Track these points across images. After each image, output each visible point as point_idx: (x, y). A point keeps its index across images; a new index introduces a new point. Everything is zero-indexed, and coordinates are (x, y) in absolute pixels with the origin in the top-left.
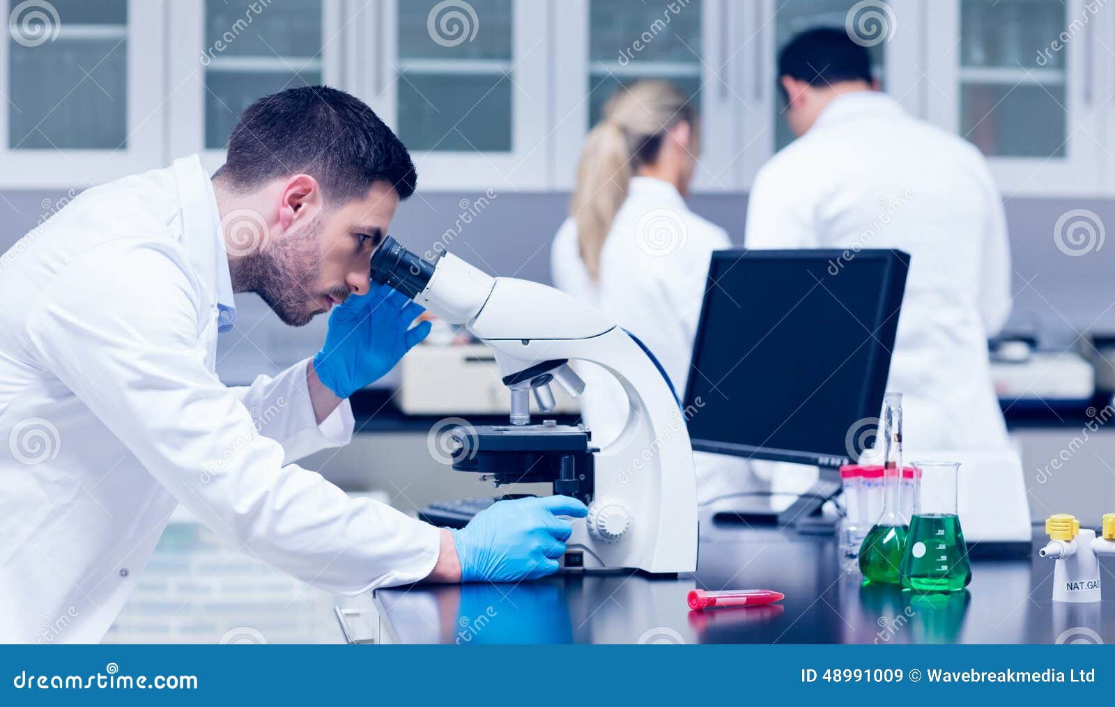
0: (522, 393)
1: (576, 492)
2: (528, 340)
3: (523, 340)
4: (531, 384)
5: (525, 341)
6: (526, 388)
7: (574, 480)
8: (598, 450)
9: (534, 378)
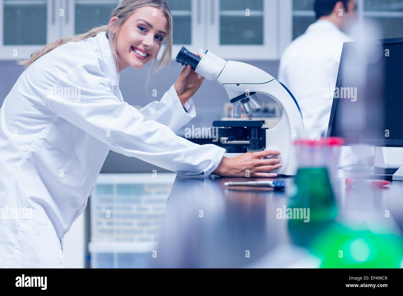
0: (238, 106)
1: (258, 143)
2: (239, 84)
3: (237, 84)
4: (241, 102)
5: (238, 85)
6: (239, 104)
7: (257, 138)
8: (268, 128)
9: (242, 99)
